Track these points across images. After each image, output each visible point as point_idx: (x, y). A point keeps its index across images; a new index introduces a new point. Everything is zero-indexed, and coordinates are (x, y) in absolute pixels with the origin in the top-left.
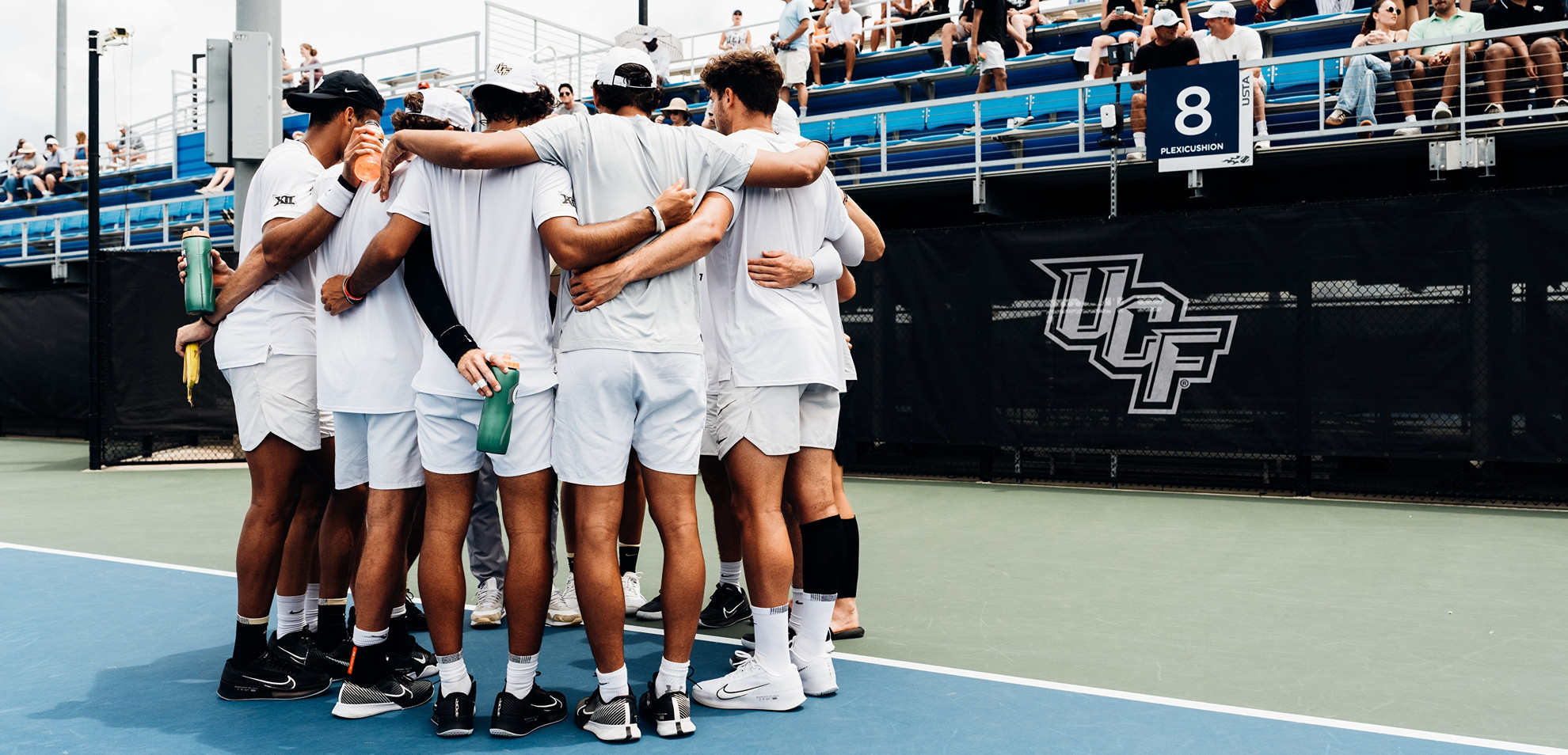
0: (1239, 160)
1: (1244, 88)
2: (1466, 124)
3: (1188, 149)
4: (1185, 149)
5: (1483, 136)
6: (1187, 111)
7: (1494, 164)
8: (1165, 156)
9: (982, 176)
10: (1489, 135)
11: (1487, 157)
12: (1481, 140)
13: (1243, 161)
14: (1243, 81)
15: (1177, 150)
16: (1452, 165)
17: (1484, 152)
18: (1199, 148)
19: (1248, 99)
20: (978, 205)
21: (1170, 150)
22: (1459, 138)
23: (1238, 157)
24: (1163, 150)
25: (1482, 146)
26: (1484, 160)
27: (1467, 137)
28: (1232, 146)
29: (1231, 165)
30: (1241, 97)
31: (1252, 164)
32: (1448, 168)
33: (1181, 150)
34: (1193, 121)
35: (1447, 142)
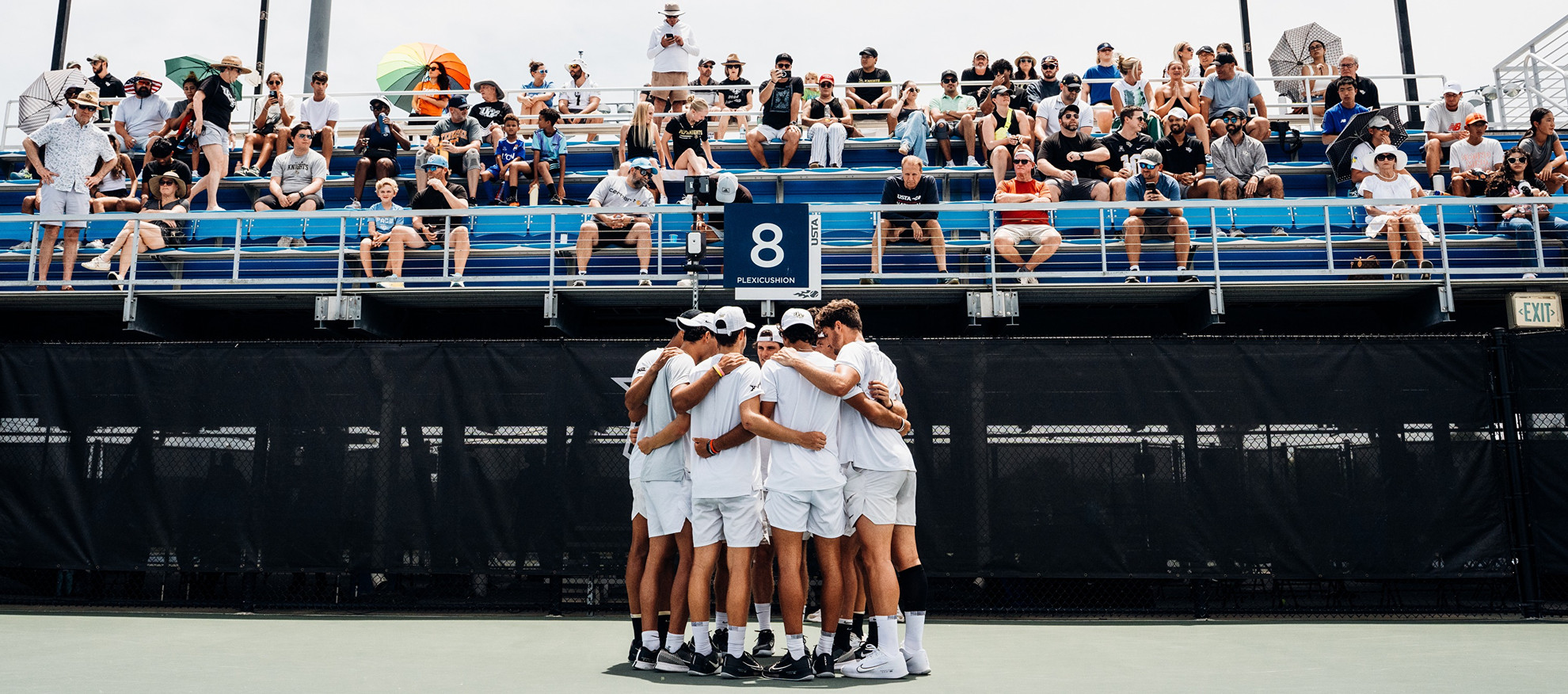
0: (809, 294)
1: (813, 229)
2: (997, 279)
3: (762, 280)
4: (759, 280)
5: (1008, 290)
6: (761, 245)
7: (1018, 315)
8: (741, 285)
9: (554, 289)
10: (1013, 290)
11: (1012, 309)
12: (1007, 294)
13: (813, 296)
14: (812, 223)
15: (752, 280)
16: (986, 313)
17: (1009, 304)
18: (772, 280)
19: (816, 239)
20: (549, 320)
21: (745, 280)
22: (991, 291)
23: (808, 291)
24: (739, 280)
25: (1008, 299)
26: (1010, 311)
27: (997, 290)
28: (803, 281)
29: (801, 298)
30: (810, 237)
31: (820, 299)
32: (983, 316)
33: (756, 280)
34: (767, 254)
35: (981, 293)
